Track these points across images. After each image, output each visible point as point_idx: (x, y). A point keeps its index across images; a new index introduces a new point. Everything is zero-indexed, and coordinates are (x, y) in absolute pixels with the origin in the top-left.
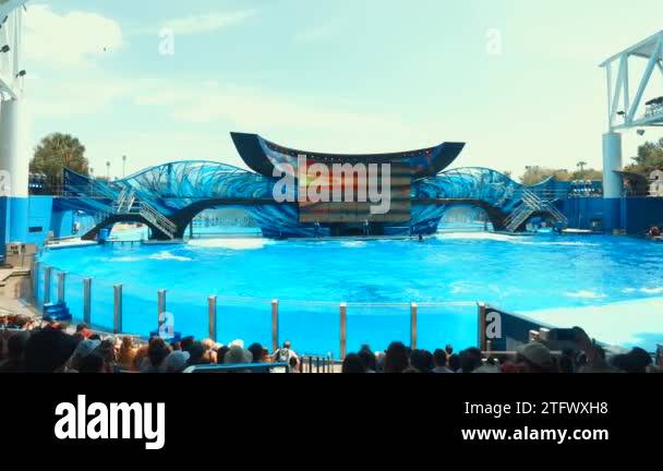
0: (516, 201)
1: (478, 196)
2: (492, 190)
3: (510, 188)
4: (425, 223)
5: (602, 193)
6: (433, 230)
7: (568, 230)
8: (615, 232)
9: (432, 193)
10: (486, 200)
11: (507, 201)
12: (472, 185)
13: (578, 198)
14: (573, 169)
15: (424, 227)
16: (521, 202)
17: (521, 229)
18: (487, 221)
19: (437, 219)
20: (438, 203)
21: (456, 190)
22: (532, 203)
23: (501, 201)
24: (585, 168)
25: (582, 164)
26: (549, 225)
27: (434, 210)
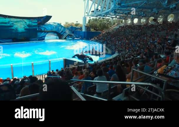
0: (64, 32)
1: (55, 30)
2: (58, 29)
3: (63, 28)
4: (41, 37)
5: (82, 30)
6: (44, 39)
7: (75, 38)
8: (84, 39)
9: (43, 29)
10: (57, 31)
11: (62, 32)
12: (53, 27)
13: (77, 31)
14: (75, 23)
15: (41, 39)
16: (65, 32)
17: (65, 38)
18: (57, 36)
19: (45, 36)
20: (45, 32)
21: (49, 28)
22: (68, 32)
23: (61, 31)
24: (78, 23)
25: (77, 22)
26: (71, 37)
27: (44, 34)
